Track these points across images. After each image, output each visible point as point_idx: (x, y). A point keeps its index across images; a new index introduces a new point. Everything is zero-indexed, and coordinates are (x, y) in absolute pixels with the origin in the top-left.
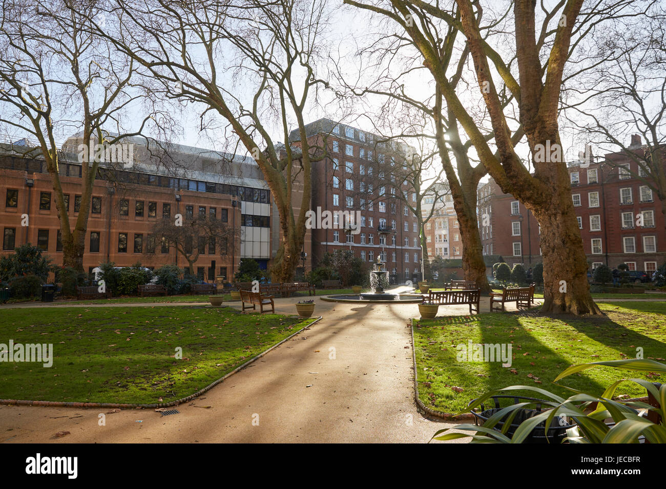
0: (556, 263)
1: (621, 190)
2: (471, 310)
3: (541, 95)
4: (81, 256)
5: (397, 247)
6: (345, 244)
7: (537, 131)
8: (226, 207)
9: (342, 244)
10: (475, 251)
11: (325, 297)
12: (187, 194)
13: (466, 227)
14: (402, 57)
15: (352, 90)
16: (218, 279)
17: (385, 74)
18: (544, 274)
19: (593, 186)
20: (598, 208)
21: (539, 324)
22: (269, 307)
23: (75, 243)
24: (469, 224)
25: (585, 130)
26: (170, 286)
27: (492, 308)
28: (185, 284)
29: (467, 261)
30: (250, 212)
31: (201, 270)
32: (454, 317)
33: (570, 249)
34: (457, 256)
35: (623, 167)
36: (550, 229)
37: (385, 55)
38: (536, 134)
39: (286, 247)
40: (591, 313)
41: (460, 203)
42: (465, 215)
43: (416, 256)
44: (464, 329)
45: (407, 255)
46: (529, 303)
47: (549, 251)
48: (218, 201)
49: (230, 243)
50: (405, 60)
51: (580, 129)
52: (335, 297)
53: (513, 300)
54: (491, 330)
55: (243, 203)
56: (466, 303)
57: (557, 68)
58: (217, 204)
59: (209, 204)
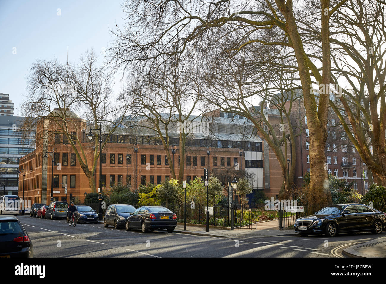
8: (236, 157)
12: (213, 150)
30: (250, 159)
39: (286, 186)
48: (231, 153)
55: (246, 153)
58: (231, 155)
59: (226, 155)
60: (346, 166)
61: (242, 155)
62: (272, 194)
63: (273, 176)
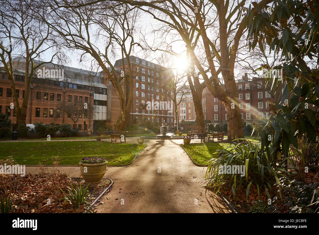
0: (232, 124)
1: (258, 93)
2: (201, 141)
3: (228, 62)
4: (25, 119)
5: (164, 116)
6: (141, 114)
7: (227, 75)
8: (87, 96)
9: (139, 114)
10: (201, 119)
11: (142, 137)
12: (69, 90)
13: (198, 109)
14: (171, 33)
15: (151, 48)
16: (88, 130)
17: (164, 41)
18: (228, 128)
19: (247, 91)
20: (249, 100)
21: (226, 145)
22: (124, 140)
23: (22, 113)
24: (199, 107)
25: (244, 68)
26: (68, 133)
27: (209, 141)
28: (74, 132)
29: (198, 122)
30: (97, 99)
31: (80, 125)
32: (196, 144)
33: (237, 119)
34: (190, 119)
35: (259, 84)
36: (230, 111)
37: (164, 33)
38: (226, 76)
39: (123, 116)
40: (243, 142)
41: (195, 98)
42: (197, 104)
43: (172, 120)
44: (201, 147)
45: (168, 119)
46: (222, 139)
47: (230, 120)
48: (83, 93)
49: (89, 113)
50: (172, 35)
51: (243, 67)
52: (148, 137)
53: (217, 138)
54: (210, 147)
55: (95, 94)
56: (200, 139)
57: (234, 53)
58: (83, 95)
59: (79, 94)
61: (92, 95)
62: (112, 124)
63: (113, 112)
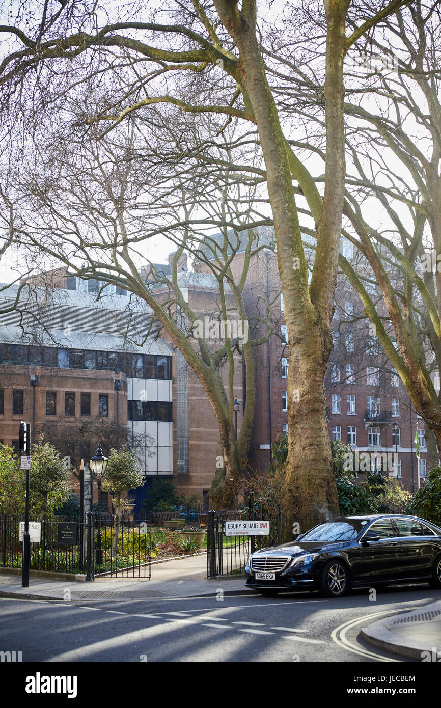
8: (105, 391)
12: (47, 373)
39: (229, 469)
48: (93, 382)
55: (129, 381)
58: (91, 388)
59: (79, 388)
60: (375, 419)
61: (120, 387)
62: (194, 487)
63: (197, 443)
